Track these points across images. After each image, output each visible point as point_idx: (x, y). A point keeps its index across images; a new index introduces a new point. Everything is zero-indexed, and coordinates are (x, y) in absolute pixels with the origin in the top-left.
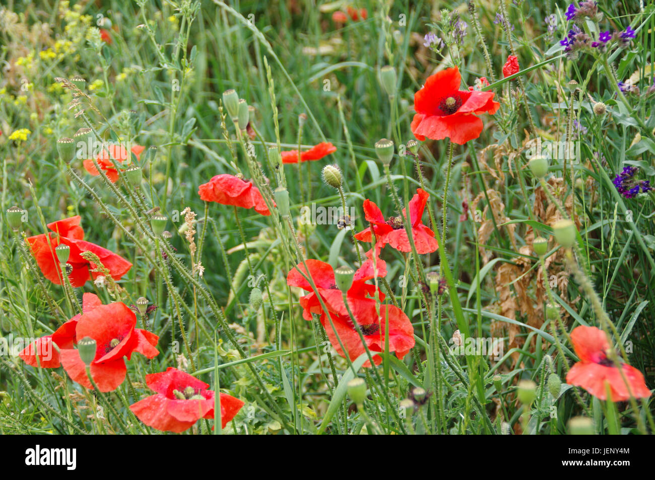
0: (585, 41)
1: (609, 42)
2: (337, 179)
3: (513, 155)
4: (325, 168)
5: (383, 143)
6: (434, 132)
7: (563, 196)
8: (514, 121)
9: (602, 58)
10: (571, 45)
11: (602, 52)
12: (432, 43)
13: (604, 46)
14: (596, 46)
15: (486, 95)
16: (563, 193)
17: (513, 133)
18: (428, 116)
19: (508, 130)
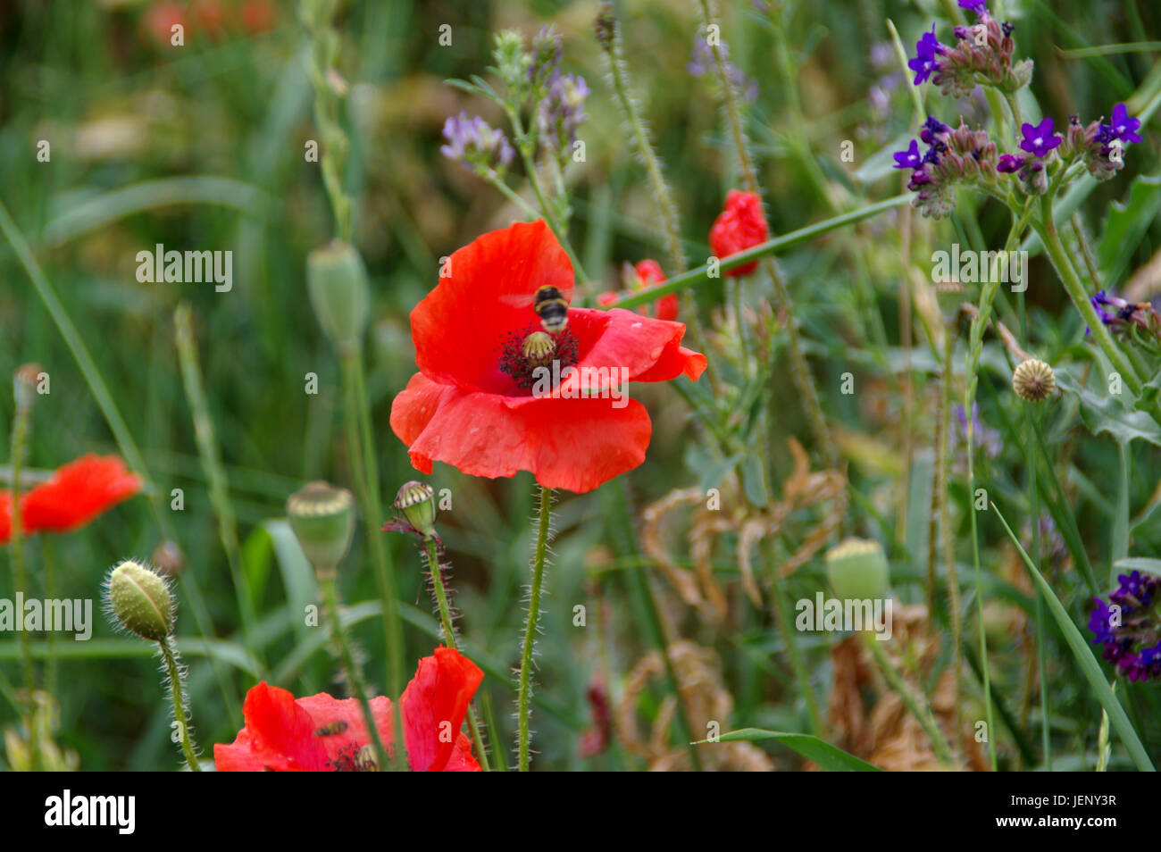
0: (978, 155)
1: (1054, 154)
2: (156, 610)
3: (754, 530)
4: (116, 572)
5: (316, 498)
6: (480, 450)
7: (927, 671)
8: (753, 411)
9: (1035, 212)
10: (930, 166)
11: (1033, 189)
12: (471, 146)
13: (1038, 169)
14: (1010, 170)
15: (657, 330)
16: (927, 661)
17: (753, 452)
18: (461, 393)
19: (735, 443)
